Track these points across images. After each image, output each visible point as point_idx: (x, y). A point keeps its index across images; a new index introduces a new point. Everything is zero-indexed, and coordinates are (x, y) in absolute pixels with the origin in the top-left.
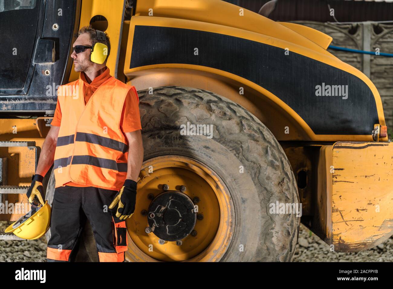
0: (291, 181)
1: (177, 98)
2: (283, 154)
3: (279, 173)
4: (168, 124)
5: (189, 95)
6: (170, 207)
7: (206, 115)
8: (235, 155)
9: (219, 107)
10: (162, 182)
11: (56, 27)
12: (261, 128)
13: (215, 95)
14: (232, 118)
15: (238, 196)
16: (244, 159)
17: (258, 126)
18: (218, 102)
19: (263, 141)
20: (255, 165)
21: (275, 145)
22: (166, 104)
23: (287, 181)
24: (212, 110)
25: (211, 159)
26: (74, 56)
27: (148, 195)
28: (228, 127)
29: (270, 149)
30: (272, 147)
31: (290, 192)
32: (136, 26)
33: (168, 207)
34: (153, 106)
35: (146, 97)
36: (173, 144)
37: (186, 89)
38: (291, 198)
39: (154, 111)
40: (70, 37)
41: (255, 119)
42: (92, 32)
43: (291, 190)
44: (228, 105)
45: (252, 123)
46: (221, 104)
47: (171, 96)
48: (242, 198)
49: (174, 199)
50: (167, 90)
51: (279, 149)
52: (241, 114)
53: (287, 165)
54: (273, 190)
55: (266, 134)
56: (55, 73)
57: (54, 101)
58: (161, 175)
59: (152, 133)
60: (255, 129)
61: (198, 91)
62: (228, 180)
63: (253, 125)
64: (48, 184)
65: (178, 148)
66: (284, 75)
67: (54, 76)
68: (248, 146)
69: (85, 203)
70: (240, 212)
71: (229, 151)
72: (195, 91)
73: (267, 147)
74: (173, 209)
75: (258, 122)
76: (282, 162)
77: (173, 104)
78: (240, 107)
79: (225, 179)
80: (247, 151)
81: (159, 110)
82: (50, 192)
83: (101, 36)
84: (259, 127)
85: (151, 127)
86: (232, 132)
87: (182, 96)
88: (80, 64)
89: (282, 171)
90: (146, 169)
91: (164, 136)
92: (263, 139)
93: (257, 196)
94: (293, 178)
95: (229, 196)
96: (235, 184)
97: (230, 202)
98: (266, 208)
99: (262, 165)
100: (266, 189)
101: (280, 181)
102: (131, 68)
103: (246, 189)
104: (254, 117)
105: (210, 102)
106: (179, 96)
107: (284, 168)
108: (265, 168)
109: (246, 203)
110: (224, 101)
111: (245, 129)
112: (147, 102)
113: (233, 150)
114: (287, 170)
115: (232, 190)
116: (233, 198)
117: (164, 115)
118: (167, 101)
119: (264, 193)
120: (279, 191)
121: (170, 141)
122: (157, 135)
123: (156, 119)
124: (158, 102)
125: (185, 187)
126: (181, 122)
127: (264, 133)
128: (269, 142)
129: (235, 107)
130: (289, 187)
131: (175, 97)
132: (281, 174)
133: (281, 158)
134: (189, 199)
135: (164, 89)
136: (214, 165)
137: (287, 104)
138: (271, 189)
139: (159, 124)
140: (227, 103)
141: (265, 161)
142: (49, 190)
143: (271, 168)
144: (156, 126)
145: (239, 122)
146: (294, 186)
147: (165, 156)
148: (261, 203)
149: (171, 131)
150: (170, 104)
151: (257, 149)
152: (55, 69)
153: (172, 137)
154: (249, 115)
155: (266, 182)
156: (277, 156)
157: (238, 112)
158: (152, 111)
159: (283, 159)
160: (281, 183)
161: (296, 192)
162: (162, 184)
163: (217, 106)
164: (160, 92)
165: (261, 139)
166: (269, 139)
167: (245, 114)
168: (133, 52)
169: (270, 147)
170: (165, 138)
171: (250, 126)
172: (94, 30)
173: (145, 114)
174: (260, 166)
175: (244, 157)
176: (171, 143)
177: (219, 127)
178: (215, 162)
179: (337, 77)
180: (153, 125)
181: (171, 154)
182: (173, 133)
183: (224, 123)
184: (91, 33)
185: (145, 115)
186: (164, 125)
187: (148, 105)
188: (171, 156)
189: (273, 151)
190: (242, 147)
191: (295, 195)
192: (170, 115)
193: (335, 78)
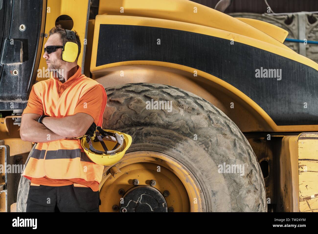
0: (258, 172)
1: (146, 95)
2: (249, 146)
3: (247, 165)
4: (138, 120)
5: (157, 92)
6: (141, 202)
7: (175, 111)
8: (204, 149)
9: (187, 102)
10: (132, 177)
11: (23, 28)
12: (227, 121)
13: (182, 90)
14: (200, 112)
15: (209, 189)
16: (213, 153)
17: (225, 119)
18: (185, 98)
19: (230, 134)
20: (224, 158)
21: (241, 138)
22: (136, 101)
23: (255, 173)
24: (180, 105)
25: (181, 154)
26: (46, 57)
27: (119, 190)
28: (197, 122)
29: (238, 142)
30: (239, 140)
31: (258, 183)
32: (101, 25)
33: (140, 202)
34: (123, 103)
35: (116, 95)
36: (143, 140)
37: (153, 86)
38: (259, 189)
39: (124, 108)
40: (37, 37)
41: (221, 113)
42: (62, 32)
43: (259, 181)
44: (195, 100)
45: (219, 118)
46: (189, 100)
47: (139, 93)
48: (212, 191)
49: (145, 194)
50: (136, 87)
51: (245, 142)
52: (208, 108)
53: (253, 157)
54: (242, 181)
55: (233, 128)
56: (23, 73)
57: (23, 100)
58: (131, 170)
59: (123, 130)
60: (223, 122)
61: (165, 87)
62: (199, 173)
63: (220, 119)
64: (20, 182)
65: (149, 144)
66: (245, 69)
67: (22, 76)
68: (217, 140)
69: (60, 203)
70: (211, 204)
71: (198, 145)
72: (162, 88)
73: (235, 140)
74: (144, 203)
75: (225, 116)
76: (249, 154)
77: (143, 101)
78: (206, 101)
79: (195, 173)
80: (216, 145)
81: (128, 107)
82: (22, 191)
83: (71, 35)
84: (226, 121)
85: (122, 124)
86: (201, 127)
87: (151, 92)
88: (52, 63)
89: (249, 163)
90: (117, 165)
91: (135, 133)
92: (230, 132)
93: (226, 189)
94: (259, 169)
95: (199, 189)
96: (205, 178)
97: (200, 195)
98: (236, 200)
99: (230, 158)
100: (235, 181)
101: (248, 173)
102: (97, 66)
103: (216, 182)
104: (220, 111)
105: (178, 97)
106: (147, 93)
107: (251, 160)
108: (233, 161)
109: (216, 196)
110: (190, 96)
111: (213, 123)
112: (117, 100)
113: (202, 144)
114: (254, 162)
115: (203, 183)
116: (204, 191)
117: (134, 112)
118: (136, 98)
119: (233, 185)
120: (248, 182)
121: (140, 137)
122: (128, 132)
123: (127, 116)
124: (128, 99)
125: (155, 181)
126: (151, 118)
127: (231, 126)
128: (236, 135)
129: (202, 102)
130: (257, 179)
131: (143, 94)
132: (249, 166)
133: (248, 151)
134: (160, 194)
135: (132, 86)
136: (184, 159)
137: (249, 97)
138: (240, 182)
139: (130, 121)
140: (194, 98)
141: (233, 153)
142: (22, 189)
143: (239, 160)
144: (126, 123)
145: (207, 116)
146: (261, 177)
147: (136, 152)
148: (231, 195)
149: (141, 128)
150: (139, 101)
151: (226, 143)
152: (23, 69)
153: (142, 133)
154: (215, 109)
155: (235, 175)
156: (245, 148)
157: (205, 107)
158: (122, 108)
159: (250, 151)
160: (250, 175)
161: (263, 183)
162: (132, 178)
163: (185, 102)
164: (128, 90)
165: (228, 133)
166: (236, 132)
167: (212, 109)
168: (99, 50)
169: (237, 141)
170: (135, 134)
171: (218, 120)
172: (64, 30)
173: (115, 111)
174: (229, 158)
175: (213, 151)
176: (142, 139)
177: (188, 122)
178: (185, 156)
179: (296, 70)
180: (124, 122)
181: (142, 150)
182: (143, 129)
183: (193, 118)
184: (60, 33)
185: (115, 113)
186: (134, 122)
187: (118, 102)
188: (142, 151)
189: (240, 143)
190: (211, 141)
191: (262, 186)
192: (140, 112)
193: (294, 71)
